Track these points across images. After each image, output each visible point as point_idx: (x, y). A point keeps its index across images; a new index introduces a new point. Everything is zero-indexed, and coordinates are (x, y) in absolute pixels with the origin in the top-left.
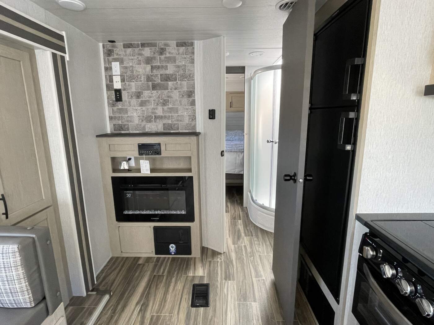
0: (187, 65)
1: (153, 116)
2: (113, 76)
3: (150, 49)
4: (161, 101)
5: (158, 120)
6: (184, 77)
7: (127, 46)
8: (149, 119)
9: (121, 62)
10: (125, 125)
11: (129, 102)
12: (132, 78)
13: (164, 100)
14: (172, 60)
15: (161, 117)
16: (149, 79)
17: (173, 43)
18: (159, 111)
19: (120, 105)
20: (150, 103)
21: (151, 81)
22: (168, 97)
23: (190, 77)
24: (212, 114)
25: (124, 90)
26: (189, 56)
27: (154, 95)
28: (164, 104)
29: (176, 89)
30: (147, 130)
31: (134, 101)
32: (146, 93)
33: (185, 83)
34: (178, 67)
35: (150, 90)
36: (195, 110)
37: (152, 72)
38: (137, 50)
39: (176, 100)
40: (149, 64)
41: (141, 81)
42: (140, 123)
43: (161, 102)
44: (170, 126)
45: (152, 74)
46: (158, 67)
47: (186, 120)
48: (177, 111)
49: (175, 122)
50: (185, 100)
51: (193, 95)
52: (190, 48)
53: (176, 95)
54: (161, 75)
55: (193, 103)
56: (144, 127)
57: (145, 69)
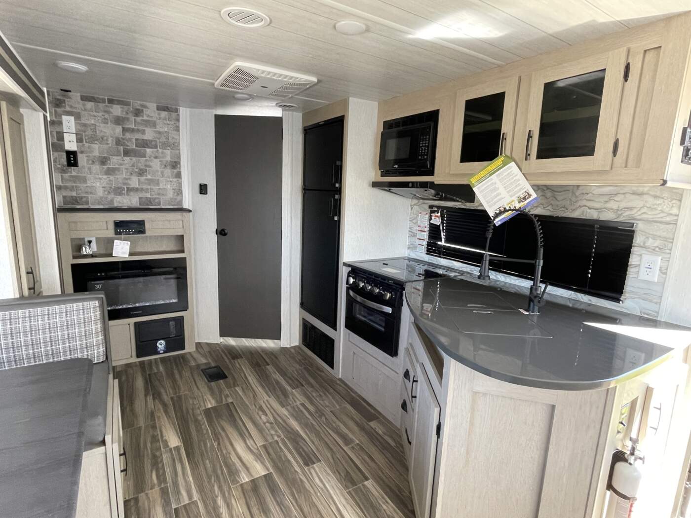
0: (170, 132)
1: (125, 187)
2: (64, 134)
3: (121, 108)
4: (136, 170)
5: (132, 193)
6: (165, 145)
7: (84, 98)
8: (118, 191)
9: (78, 117)
10: (82, 198)
11: (90, 169)
12: (93, 139)
13: (141, 170)
14: (153, 124)
15: (137, 190)
16: (118, 142)
17: (153, 106)
18: (134, 182)
19: (74, 171)
20: (121, 172)
21: (122, 145)
22: (146, 166)
23: (175, 146)
24: (203, 189)
25: (82, 152)
26: (172, 123)
27: (126, 162)
28: (140, 174)
29: (156, 157)
30: (116, 205)
31: (96, 168)
32: (115, 161)
33: (168, 152)
34: (160, 133)
35: (121, 156)
36: (180, 184)
37: (123, 135)
38: (101, 105)
39: (157, 171)
40: (119, 124)
41: (108, 144)
42: (106, 196)
43: (136, 172)
44: (149, 201)
45: (124, 137)
46: (132, 131)
47: (170, 194)
48: (157, 183)
49: (155, 196)
50: (168, 171)
51: (179, 166)
52: (174, 115)
53: (156, 164)
54: (136, 140)
55: (179, 176)
56: (112, 201)
57: (114, 130)
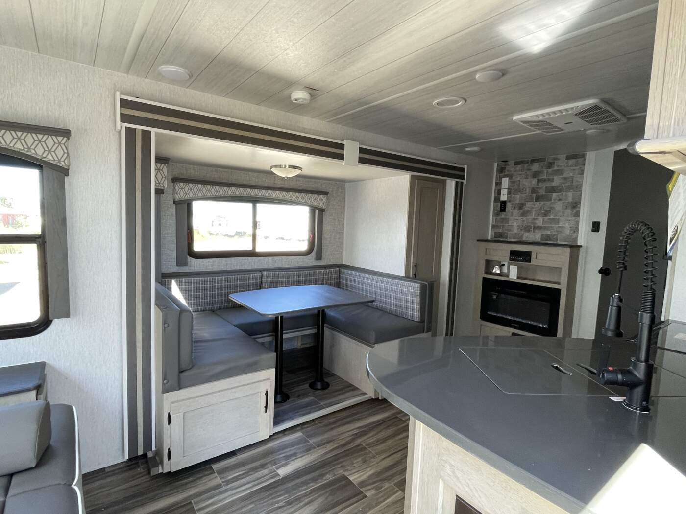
0: (575, 176)
1: (533, 225)
2: (502, 190)
3: (539, 164)
4: (543, 212)
5: (536, 231)
6: (569, 189)
7: (517, 163)
8: (527, 229)
9: (510, 177)
10: (504, 233)
11: (512, 213)
12: (517, 191)
13: (546, 211)
14: (560, 172)
15: (540, 228)
16: (533, 191)
17: (562, 157)
18: (540, 222)
19: (503, 215)
20: (532, 214)
21: (535, 193)
22: (551, 208)
23: (578, 188)
24: (596, 227)
25: (509, 201)
26: (578, 168)
27: (536, 206)
28: (545, 215)
29: (560, 200)
30: (524, 239)
31: (516, 212)
32: (529, 204)
33: (570, 194)
34: (566, 179)
35: (533, 201)
36: (577, 222)
37: (537, 185)
38: (526, 166)
39: (559, 211)
40: (535, 178)
41: (526, 193)
42: (519, 232)
43: (542, 213)
44: (548, 237)
45: (538, 186)
46: (544, 180)
47: (567, 232)
48: (558, 222)
49: (554, 233)
50: (569, 211)
51: (579, 206)
52: (580, 160)
53: (558, 206)
54: (546, 187)
55: (577, 215)
56: (522, 236)
57: (531, 182)
